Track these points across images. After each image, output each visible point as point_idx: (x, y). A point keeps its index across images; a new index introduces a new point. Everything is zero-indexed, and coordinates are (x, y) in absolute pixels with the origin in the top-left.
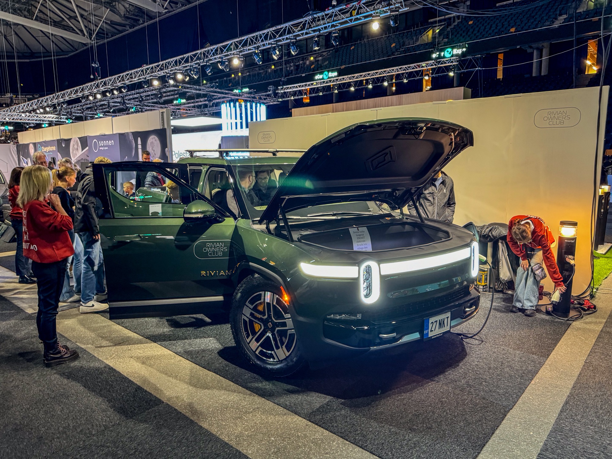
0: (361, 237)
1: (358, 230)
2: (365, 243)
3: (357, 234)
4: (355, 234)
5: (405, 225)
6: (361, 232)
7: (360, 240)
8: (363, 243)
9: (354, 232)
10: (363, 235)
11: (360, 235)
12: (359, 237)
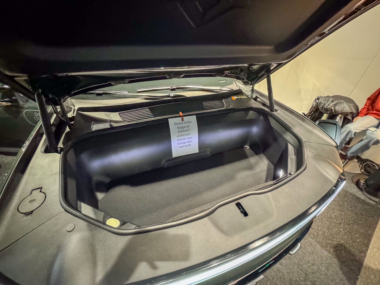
0: (184, 129)
1: (183, 120)
2: (188, 136)
3: (180, 126)
4: (177, 126)
5: (249, 110)
6: (186, 123)
7: (182, 133)
8: (186, 137)
9: (175, 124)
10: (188, 127)
11: (183, 128)
12: (181, 129)
